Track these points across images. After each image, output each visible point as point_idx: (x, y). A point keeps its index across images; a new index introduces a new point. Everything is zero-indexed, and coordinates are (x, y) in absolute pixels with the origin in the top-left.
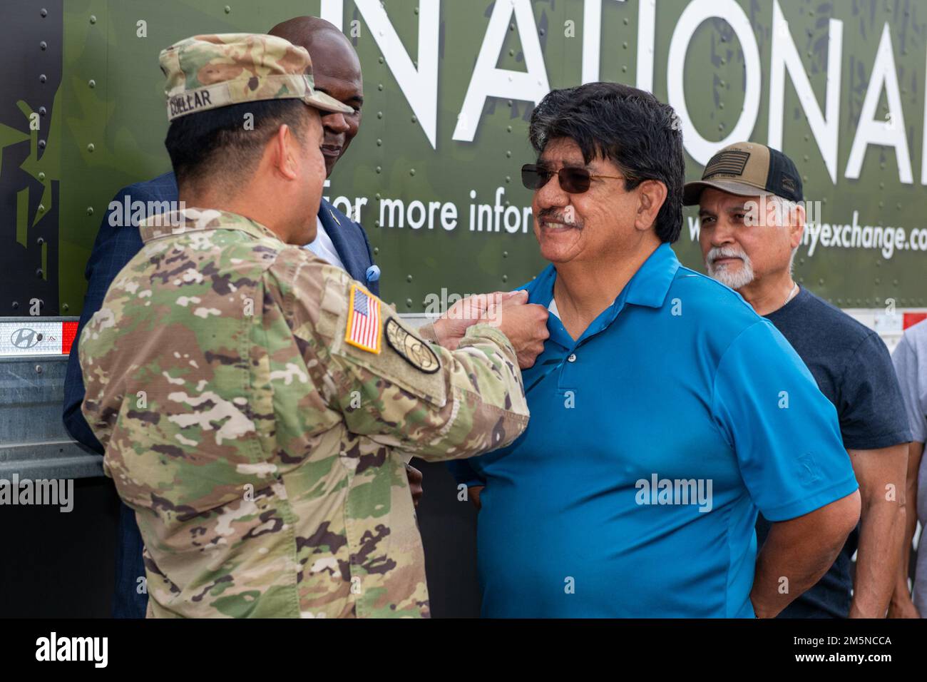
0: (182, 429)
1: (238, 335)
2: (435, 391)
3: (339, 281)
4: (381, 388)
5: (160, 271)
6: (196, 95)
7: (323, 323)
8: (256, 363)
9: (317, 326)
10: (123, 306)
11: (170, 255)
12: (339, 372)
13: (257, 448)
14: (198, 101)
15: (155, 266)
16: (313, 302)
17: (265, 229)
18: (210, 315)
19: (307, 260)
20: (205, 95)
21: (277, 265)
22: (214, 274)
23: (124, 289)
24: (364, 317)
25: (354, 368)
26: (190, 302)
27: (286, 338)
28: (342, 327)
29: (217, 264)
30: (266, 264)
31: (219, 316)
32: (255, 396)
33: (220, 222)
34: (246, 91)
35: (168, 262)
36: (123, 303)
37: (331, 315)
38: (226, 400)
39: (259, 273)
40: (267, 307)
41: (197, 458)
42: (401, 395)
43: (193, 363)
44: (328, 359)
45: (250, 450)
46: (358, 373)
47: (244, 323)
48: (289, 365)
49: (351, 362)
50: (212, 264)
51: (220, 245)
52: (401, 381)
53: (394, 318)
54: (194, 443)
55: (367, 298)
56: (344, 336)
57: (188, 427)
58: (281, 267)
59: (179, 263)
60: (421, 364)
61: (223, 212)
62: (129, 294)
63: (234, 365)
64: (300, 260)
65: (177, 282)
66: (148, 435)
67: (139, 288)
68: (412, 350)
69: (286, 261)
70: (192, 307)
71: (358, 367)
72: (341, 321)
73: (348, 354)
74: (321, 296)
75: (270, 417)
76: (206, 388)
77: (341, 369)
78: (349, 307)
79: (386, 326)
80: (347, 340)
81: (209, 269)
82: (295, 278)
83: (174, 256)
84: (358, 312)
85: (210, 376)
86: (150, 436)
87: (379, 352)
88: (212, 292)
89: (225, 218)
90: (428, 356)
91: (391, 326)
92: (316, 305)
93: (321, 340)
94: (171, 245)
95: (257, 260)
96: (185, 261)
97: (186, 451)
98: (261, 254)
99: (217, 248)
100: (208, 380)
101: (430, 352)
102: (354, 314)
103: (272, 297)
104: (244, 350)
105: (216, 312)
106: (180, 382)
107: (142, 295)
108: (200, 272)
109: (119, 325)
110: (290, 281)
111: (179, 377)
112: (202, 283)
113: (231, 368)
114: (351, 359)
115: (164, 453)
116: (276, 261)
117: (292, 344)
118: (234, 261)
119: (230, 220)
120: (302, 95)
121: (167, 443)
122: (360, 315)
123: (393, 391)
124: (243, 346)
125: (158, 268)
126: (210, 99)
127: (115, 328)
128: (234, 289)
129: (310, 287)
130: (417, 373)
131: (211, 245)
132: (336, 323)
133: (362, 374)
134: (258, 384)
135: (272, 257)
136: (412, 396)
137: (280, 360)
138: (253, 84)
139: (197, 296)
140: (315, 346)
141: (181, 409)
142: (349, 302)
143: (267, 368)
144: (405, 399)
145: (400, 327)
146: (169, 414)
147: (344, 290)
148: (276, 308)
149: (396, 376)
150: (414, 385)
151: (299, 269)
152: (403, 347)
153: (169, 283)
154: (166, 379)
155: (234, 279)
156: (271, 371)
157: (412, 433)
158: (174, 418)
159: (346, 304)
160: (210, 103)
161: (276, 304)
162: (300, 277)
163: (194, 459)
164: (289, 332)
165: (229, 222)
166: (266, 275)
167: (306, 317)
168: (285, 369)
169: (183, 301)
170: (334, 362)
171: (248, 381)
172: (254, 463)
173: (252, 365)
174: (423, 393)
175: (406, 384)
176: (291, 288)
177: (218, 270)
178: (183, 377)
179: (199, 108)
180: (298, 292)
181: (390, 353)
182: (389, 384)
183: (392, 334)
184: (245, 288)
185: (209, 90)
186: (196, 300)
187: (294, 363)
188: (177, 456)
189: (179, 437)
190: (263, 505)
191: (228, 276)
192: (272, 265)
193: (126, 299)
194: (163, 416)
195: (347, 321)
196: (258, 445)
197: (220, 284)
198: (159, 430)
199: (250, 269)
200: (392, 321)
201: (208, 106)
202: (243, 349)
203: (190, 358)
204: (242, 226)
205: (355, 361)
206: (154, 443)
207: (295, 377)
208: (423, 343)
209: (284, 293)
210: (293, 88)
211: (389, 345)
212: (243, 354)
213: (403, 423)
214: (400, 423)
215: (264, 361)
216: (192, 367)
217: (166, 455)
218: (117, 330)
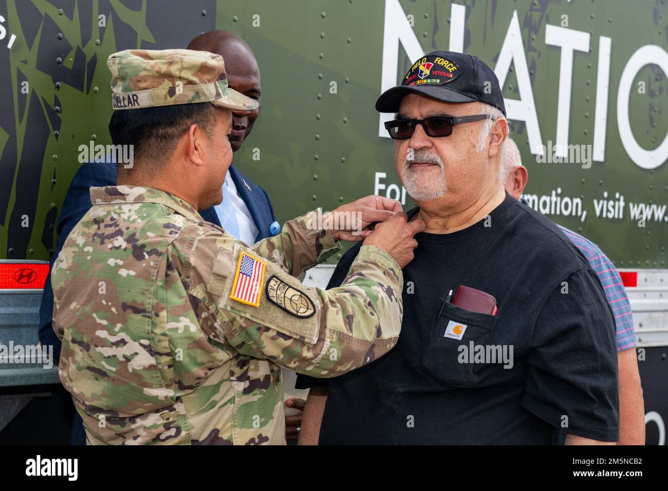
0: (105, 357)
1: (145, 292)
2: (307, 332)
3: (231, 250)
4: (261, 331)
5: (100, 232)
6: (129, 96)
7: (213, 284)
8: (157, 315)
9: (208, 286)
10: (73, 255)
11: (108, 221)
12: (225, 322)
13: (158, 377)
14: (130, 102)
15: (96, 226)
16: (205, 268)
17: (181, 202)
18: (128, 274)
19: (203, 234)
20: (135, 98)
21: (180, 239)
22: (134, 243)
23: (76, 240)
24: (248, 277)
25: (238, 318)
26: (116, 263)
27: (182, 297)
28: (229, 286)
29: (138, 236)
30: (171, 238)
31: (134, 276)
32: (156, 340)
33: (145, 197)
34: (166, 98)
35: (106, 226)
36: (73, 252)
37: (221, 277)
38: (135, 341)
39: (165, 246)
40: (169, 272)
41: (116, 381)
42: (278, 337)
43: (113, 309)
44: (217, 311)
45: (153, 377)
46: (242, 322)
47: (150, 283)
48: (182, 318)
49: (235, 313)
50: (134, 234)
51: (143, 218)
52: (278, 326)
53: (278, 275)
54: (114, 369)
55: (253, 262)
56: (230, 294)
57: (109, 357)
58: (182, 241)
59: (112, 230)
60: (298, 312)
61: (148, 188)
62: (78, 245)
63: (141, 314)
64: (198, 235)
65: (110, 246)
66: (84, 358)
67: (85, 243)
68: (291, 300)
69: (186, 236)
70: (118, 267)
71: (242, 317)
72: (228, 281)
73: (232, 308)
74: (214, 261)
75: (168, 354)
76: (121, 330)
77: (227, 320)
78: (236, 270)
79: (268, 282)
80: (231, 297)
81: (131, 239)
82: (193, 249)
83: (111, 223)
84: (244, 274)
85: (124, 321)
86: (85, 359)
87: (258, 305)
88: (131, 257)
89: (149, 193)
90: (306, 304)
91: (272, 283)
92: (209, 270)
93: (212, 297)
94: (109, 213)
95: (166, 235)
96: (117, 229)
97: (109, 373)
98: (168, 231)
99: (140, 221)
100: (122, 324)
101: (307, 299)
102: (239, 275)
103: (173, 265)
104: (149, 304)
105: (132, 273)
106: (104, 322)
107: (87, 249)
108: (125, 240)
109: (70, 269)
110: (188, 253)
111: (104, 319)
112: (125, 249)
113: (138, 317)
114: (235, 312)
115: (96, 373)
116: (179, 236)
117: (186, 301)
118: (150, 234)
119: (153, 195)
120: (212, 99)
121: (97, 366)
122: (245, 276)
123: (271, 333)
124: (148, 301)
125: (99, 228)
126: (139, 101)
127: (67, 270)
128: (147, 257)
129: (204, 256)
130: (293, 319)
131: (137, 217)
132: (224, 284)
133: (244, 322)
134: (158, 331)
135: (176, 233)
136: (287, 337)
137: (175, 314)
138: (172, 92)
139: (122, 260)
140: (207, 302)
141: (103, 343)
142: (237, 266)
143: (165, 320)
144: (281, 340)
145: (282, 282)
146: (96, 346)
147: (235, 256)
148: (176, 273)
149: (273, 322)
150: (290, 329)
151: (196, 242)
152: (283, 299)
153: (105, 245)
154: (94, 319)
155: (148, 249)
156: (167, 322)
157: (290, 363)
158: (99, 349)
159: (234, 267)
160: (138, 104)
161: (176, 270)
162: (197, 248)
163: (114, 381)
164: (184, 293)
165: (152, 197)
166: (170, 248)
167: (200, 280)
168: (178, 321)
169: (112, 262)
170: (221, 314)
171: (150, 328)
172: (157, 388)
173: (154, 316)
174: (297, 335)
175: (282, 328)
176: (188, 258)
177: (138, 240)
178: (107, 320)
179: (130, 107)
180: (193, 260)
181: (270, 305)
182: (267, 329)
183: (273, 290)
184: (154, 256)
185: (137, 94)
186: (120, 263)
187: (186, 316)
188: (104, 376)
189: (103, 363)
190: (168, 417)
191: (143, 246)
192: (175, 240)
193: (76, 249)
194: (92, 347)
195: (233, 282)
196: (159, 375)
197: (138, 252)
198: (90, 357)
199: (160, 242)
200: (274, 278)
201: (136, 107)
202: (149, 302)
203: (112, 306)
204: (163, 200)
205: (238, 313)
206: (88, 365)
207: (186, 328)
208: (302, 293)
209: (183, 262)
210: (205, 95)
211: (269, 299)
212: (148, 307)
213: (282, 356)
214: (279, 356)
215: (163, 314)
216: (113, 312)
217: (97, 374)
218: (68, 272)
